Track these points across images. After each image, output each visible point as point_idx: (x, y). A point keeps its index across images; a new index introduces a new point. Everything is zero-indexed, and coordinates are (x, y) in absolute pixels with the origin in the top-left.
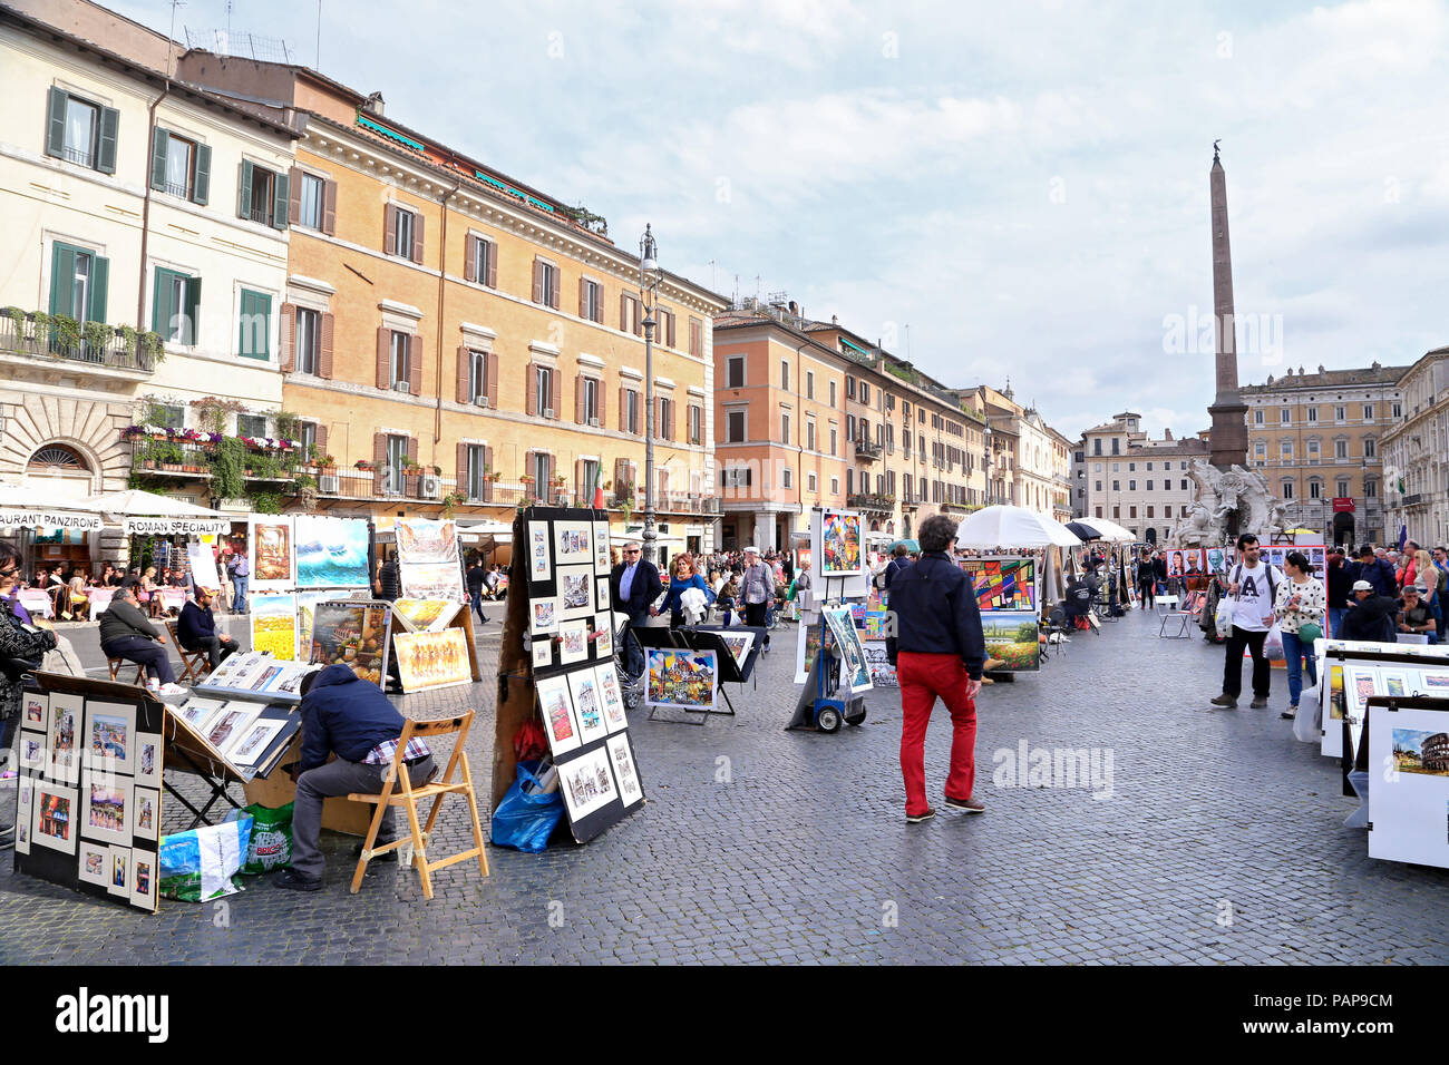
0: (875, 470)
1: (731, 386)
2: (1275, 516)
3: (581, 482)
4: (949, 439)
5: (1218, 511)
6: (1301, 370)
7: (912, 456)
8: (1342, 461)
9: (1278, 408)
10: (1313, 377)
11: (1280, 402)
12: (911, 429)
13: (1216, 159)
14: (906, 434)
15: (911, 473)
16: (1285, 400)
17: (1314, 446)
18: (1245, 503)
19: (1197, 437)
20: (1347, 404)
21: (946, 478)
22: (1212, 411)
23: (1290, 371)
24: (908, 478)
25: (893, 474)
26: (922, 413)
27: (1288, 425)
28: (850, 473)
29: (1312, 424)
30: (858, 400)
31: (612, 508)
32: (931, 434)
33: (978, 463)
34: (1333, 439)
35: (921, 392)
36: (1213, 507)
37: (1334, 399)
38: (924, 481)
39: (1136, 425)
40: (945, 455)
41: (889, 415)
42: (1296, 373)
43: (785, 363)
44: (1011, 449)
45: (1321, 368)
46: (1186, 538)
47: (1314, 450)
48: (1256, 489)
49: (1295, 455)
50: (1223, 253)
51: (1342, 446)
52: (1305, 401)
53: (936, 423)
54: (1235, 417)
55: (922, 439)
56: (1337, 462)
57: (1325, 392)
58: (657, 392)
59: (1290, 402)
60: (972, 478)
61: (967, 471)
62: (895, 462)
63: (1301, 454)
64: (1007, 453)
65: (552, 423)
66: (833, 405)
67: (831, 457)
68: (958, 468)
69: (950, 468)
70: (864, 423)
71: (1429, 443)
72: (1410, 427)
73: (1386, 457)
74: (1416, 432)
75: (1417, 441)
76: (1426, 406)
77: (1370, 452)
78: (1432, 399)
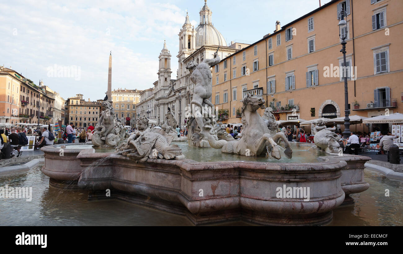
0: (25, 108)
7: (32, 105)
9: (116, 97)
10: (123, 90)
13: (111, 54)
14: (31, 99)
15: (32, 109)
16: (117, 95)
19: (97, 101)
20: (130, 97)
21: (39, 110)
24: (31, 110)
25: (28, 109)
26: (35, 94)
28: (20, 109)
29: (122, 101)
30: (22, 91)
32: (36, 99)
33: (45, 106)
34: (127, 104)
35: (35, 89)
37: (128, 96)
38: (34, 111)
39: (82, 97)
41: (28, 95)
42: (120, 89)
43: (9, 83)
44: (52, 103)
45: (125, 89)
47: (123, 107)
50: (110, 72)
51: (128, 106)
52: (122, 96)
53: (37, 96)
55: (34, 100)
56: (127, 110)
57: (126, 94)
59: (119, 95)
60: (43, 110)
61: (43, 108)
62: (29, 106)
63: (120, 107)
66: (18, 92)
67: (16, 105)
68: (41, 107)
70: (24, 97)
71: (144, 107)
72: (142, 104)
73: (137, 109)
74: (142, 105)
75: (142, 107)
76: (144, 100)
77: (134, 108)
78: (145, 99)
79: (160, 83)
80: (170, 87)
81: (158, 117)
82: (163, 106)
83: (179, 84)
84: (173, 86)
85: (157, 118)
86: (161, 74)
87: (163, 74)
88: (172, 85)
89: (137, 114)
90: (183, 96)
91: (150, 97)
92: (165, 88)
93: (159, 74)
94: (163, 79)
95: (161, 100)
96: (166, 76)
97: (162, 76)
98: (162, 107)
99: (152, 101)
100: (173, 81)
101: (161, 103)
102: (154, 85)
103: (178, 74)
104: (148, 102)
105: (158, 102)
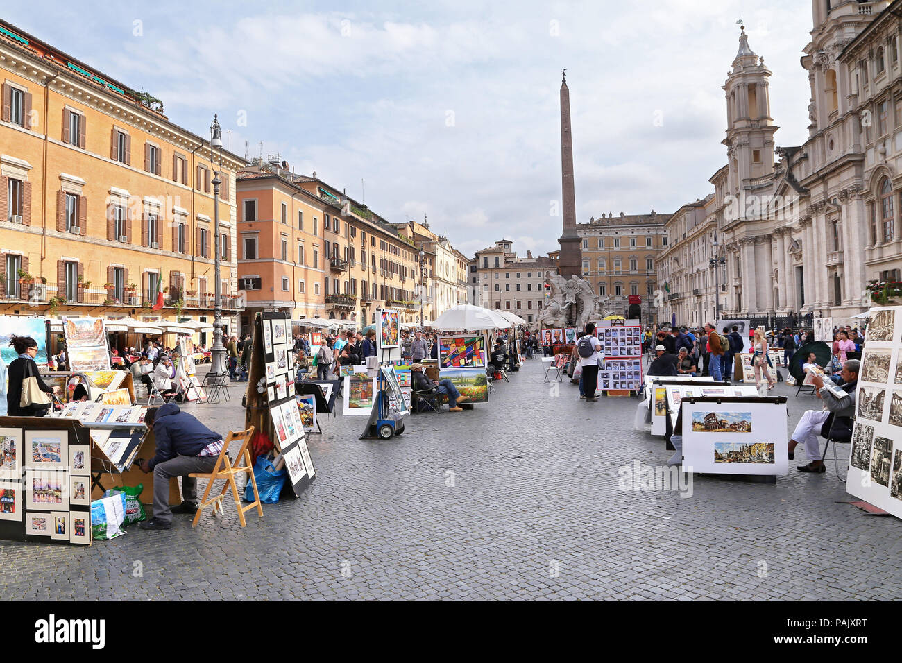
0: (343, 278)
1: (246, 220)
2: (598, 307)
3: (146, 288)
4: (390, 257)
5: (564, 304)
6: (610, 215)
7: (367, 269)
8: (634, 272)
9: (597, 238)
10: (617, 219)
11: (598, 235)
12: (366, 250)
13: (564, 81)
14: (363, 254)
15: (367, 280)
16: (601, 233)
17: (617, 262)
18: (580, 299)
19: (547, 256)
20: (637, 237)
21: (389, 283)
22: (560, 241)
23: (604, 215)
24: (364, 283)
25: (355, 281)
26: (373, 239)
27: (602, 249)
28: (327, 280)
29: (616, 249)
30: (332, 230)
31: (167, 305)
32: (379, 254)
33: (409, 273)
34: (629, 258)
35: (373, 225)
36: (561, 302)
37: (630, 233)
38: (375, 285)
39: (510, 248)
40: (389, 268)
41: (352, 241)
42: (607, 216)
43: (284, 205)
44: (430, 264)
45: (622, 214)
46: (545, 322)
47: (618, 265)
48: (587, 290)
49: (607, 269)
50: (567, 141)
51: (634, 263)
52: (613, 234)
53: (383, 246)
54: (574, 245)
55: (374, 257)
56: (631, 273)
57: (624, 229)
58: (199, 224)
59: (604, 234)
60: (406, 283)
61: (402, 279)
62: (356, 272)
63: (610, 268)
64: (428, 267)
65: (125, 246)
66: (315, 234)
67: (314, 269)
68: (396, 276)
69: (392, 277)
70: (337, 246)
71: (683, 261)
72: (672, 252)
73: (659, 270)
74: (676, 255)
75: (677, 260)
76: (682, 238)
77: (650, 267)
78: (685, 235)
79: (736, 171)
80: (777, 176)
81: (736, 287)
82: (752, 248)
83: (824, 152)
84: (790, 169)
85: (731, 289)
86: (736, 142)
87: (744, 138)
88: (785, 168)
89: (661, 283)
90: (845, 195)
91: (700, 227)
92: (756, 184)
93: (728, 142)
94: (743, 155)
95: (743, 229)
96: (756, 143)
97: (740, 145)
98: (747, 251)
99: (707, 236)
100: (789, 154)
101: (744, 236)
102: (713, 183)
103: (812, 118)
104: (696, 241)
105: (731, 235)
